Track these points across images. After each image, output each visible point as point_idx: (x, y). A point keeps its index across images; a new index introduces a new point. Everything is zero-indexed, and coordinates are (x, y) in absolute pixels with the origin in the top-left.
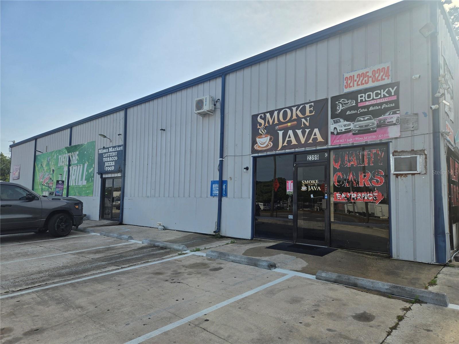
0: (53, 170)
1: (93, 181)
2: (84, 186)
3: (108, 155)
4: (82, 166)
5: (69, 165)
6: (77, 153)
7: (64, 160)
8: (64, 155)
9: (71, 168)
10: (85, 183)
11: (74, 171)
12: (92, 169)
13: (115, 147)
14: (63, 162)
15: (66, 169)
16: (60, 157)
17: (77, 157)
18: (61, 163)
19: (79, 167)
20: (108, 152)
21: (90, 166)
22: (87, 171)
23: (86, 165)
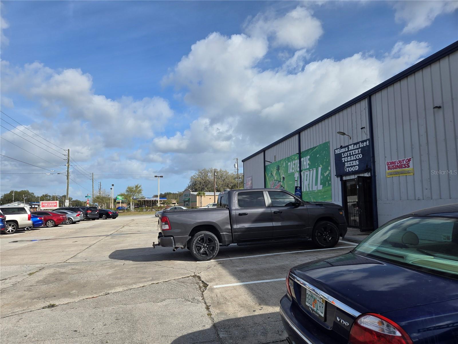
0: (284, 178)
1: (330, 185)
2: (320, 191)
3: (348, 154)
4: (315, 171)
5: (300, 171)
6: (308, 157)
7: (294, 166)
8: (294, 162)
9: (302, 173)
10: (320, 187)
11: (307, 176)
12: (327, 173)
13: (358, 143)
14: (293, 168)
15: (297, 175)
16: (289, 164)
17: (308, 162)
18: (291, 170)
19: (311, 172)
20: (348, 151)
21: (325, 169)
22: (322, 174)
23: (320, 169)
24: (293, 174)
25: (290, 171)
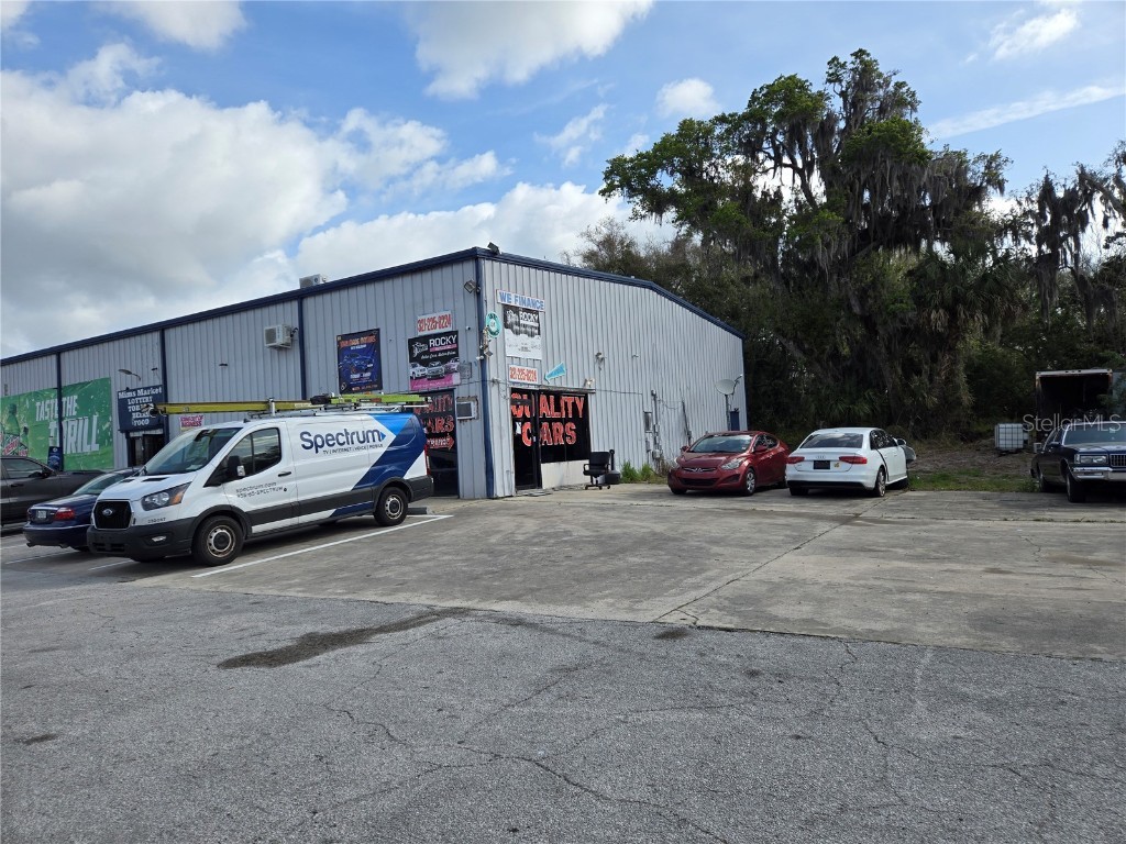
0: (26, 430)
1: (111, 444)
2: (94, 454)
3: (136, 401)
4: (87, 421)
5: (61, 419)
6: (76, 397)
7: (47, 410)
8: (48, 402)
9: (64, 423)
10: (96, 447)
11: (73, 429)
12: (107, 425)
13: (149, 388)
14: (46, 413)
15: (54, 425)
16: (38, 404)
17: (75, 405)
18: (42, 416)
19: (81, 422)
20: (137, 397)
21: (104, 419)
22: (99, 427)
23: (95, 418)
24: (46, 424)
25: (40, 417)
